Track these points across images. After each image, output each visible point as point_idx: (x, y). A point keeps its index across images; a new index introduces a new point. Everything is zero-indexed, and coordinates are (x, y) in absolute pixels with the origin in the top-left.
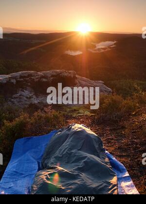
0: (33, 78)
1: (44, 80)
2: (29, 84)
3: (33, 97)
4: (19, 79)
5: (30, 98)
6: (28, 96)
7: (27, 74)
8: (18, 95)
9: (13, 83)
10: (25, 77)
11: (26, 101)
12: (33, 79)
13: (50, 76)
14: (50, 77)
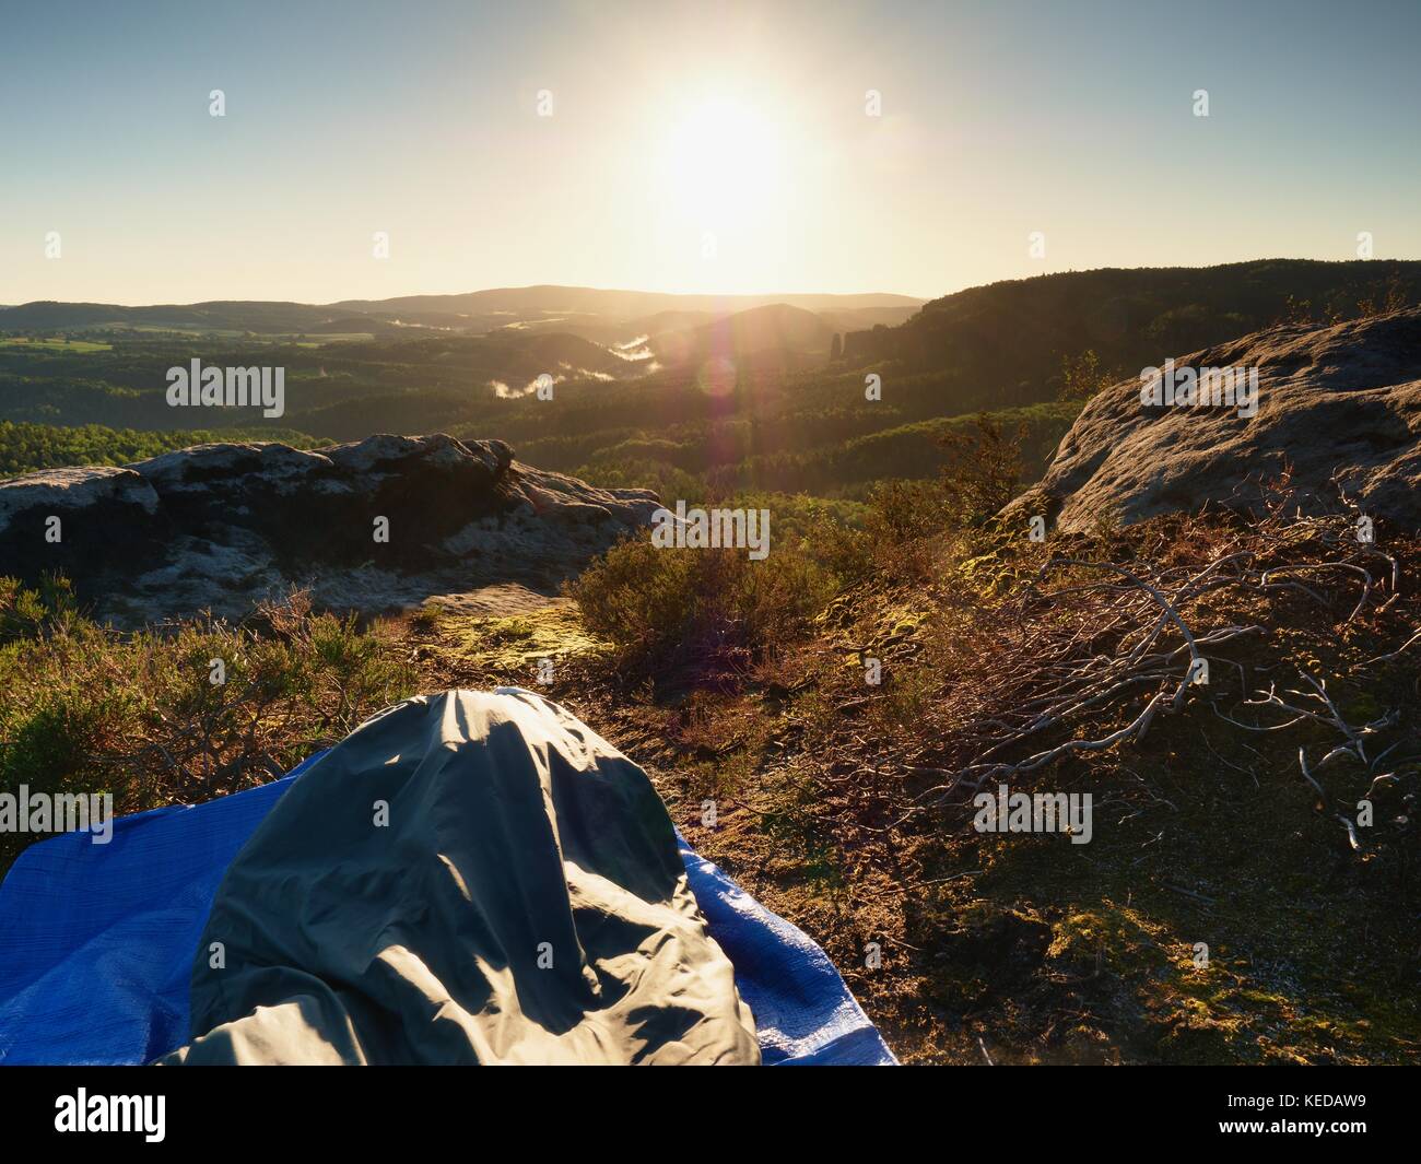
0: (266, 476)
1: (334, 486)
3: (264, 582)
4: (179, 488)
6: (236, 577)
8: (174, 571)
9: (138, 506)
10: (216, 472)
12: (270, 485)
13: (369, 465)
14: (366, 473)
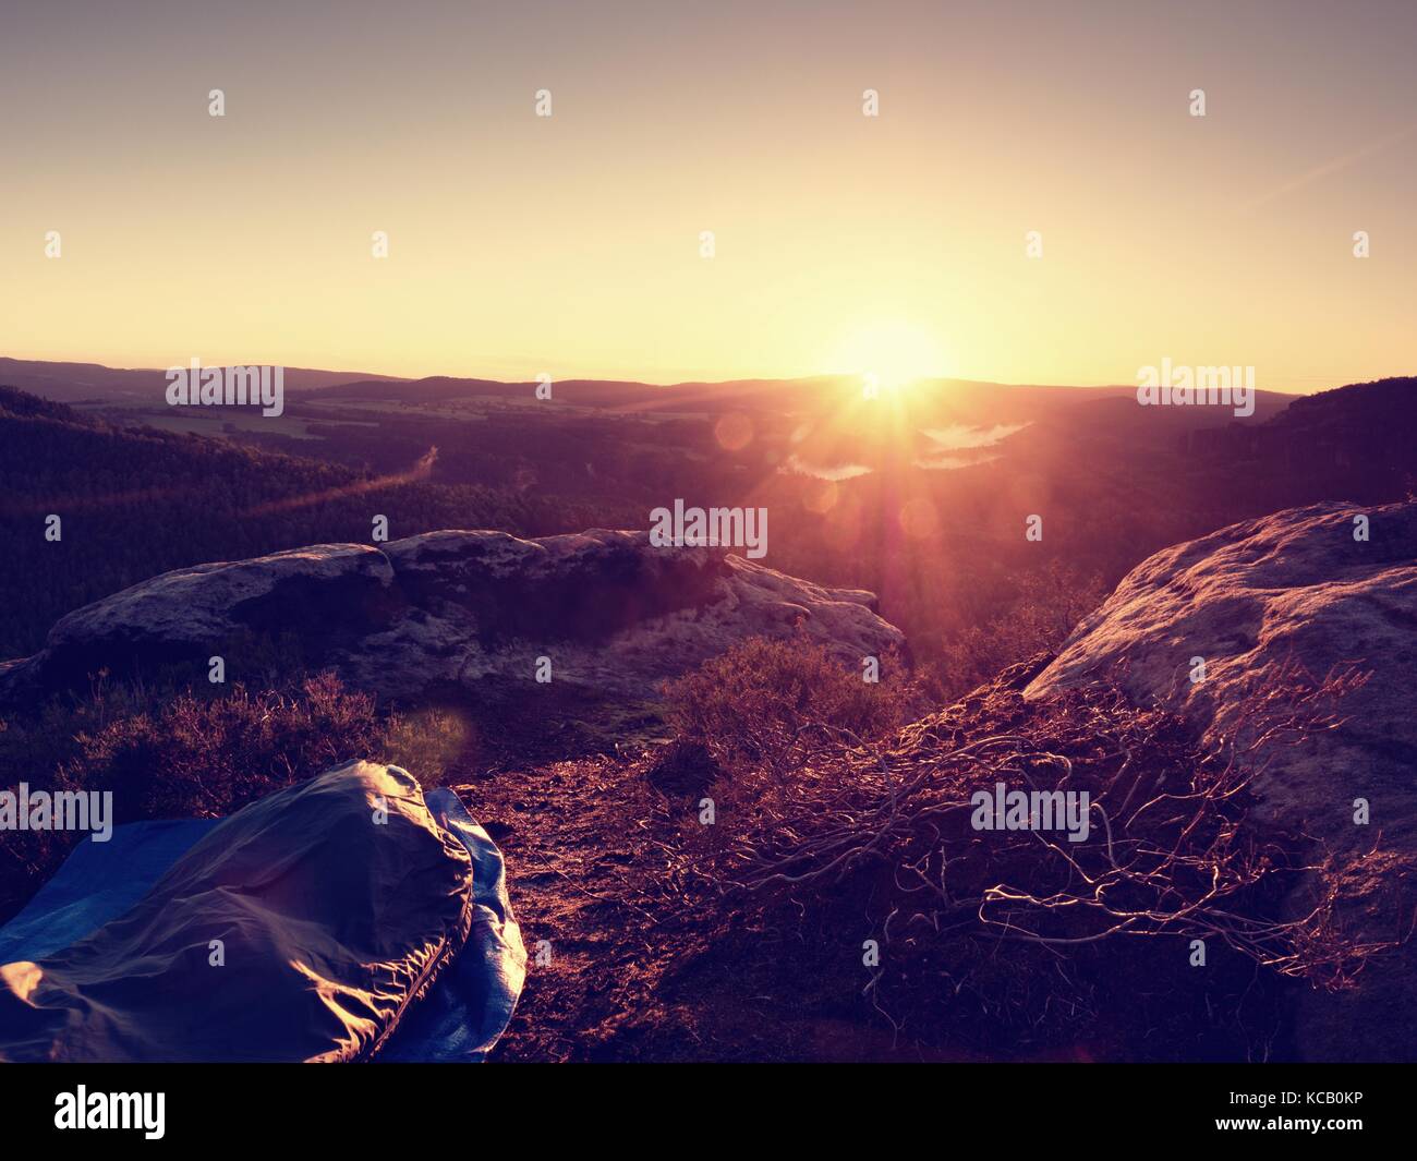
0: (486, 561)
2: (461, 588)
3: (462, 651)
4: (413, 566)
5: (450, 650)
6: (439, 644)
7: (460, 544)
8: (393, 634)
9: (376, 580)
10: (444, 555)
11: (417, 664)
12: (488, 568)
